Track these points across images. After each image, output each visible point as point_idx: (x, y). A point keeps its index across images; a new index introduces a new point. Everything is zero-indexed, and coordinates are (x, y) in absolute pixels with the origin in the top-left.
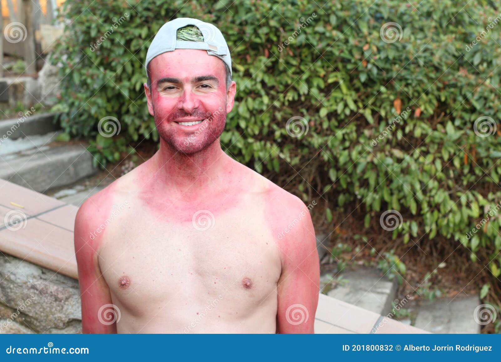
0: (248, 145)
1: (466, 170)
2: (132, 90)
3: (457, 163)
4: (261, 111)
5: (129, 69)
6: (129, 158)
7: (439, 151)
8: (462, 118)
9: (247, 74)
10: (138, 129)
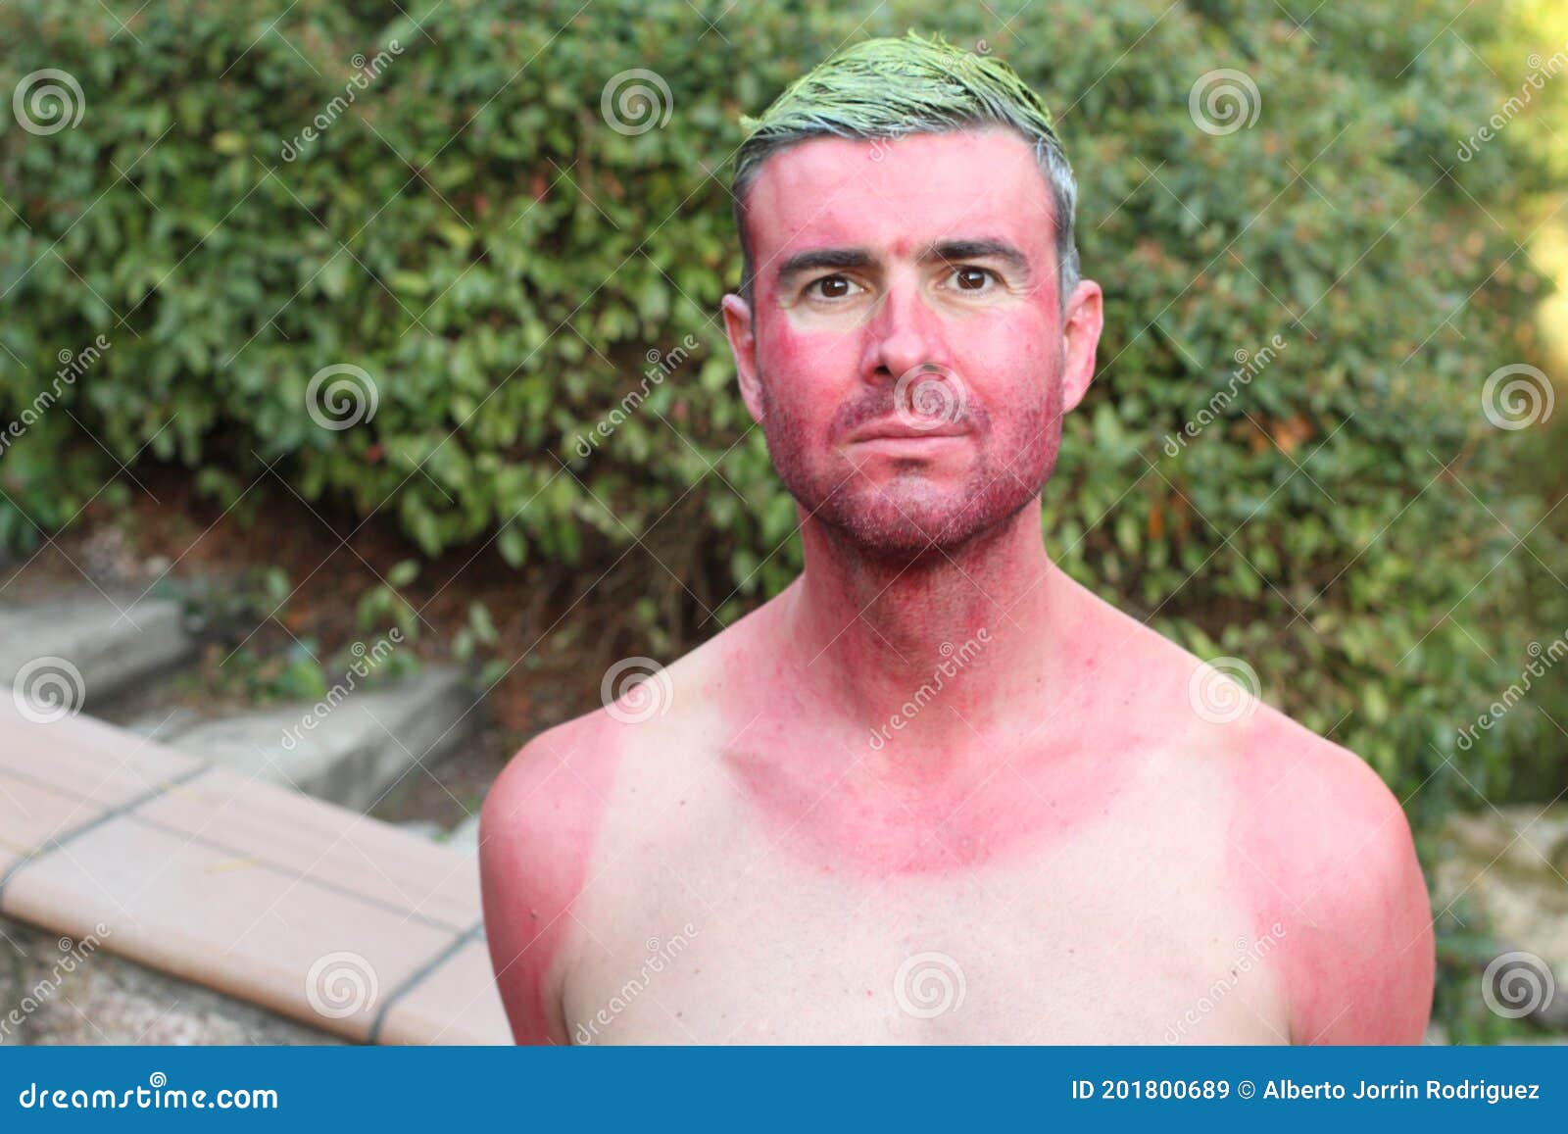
0: (480, 479)
1: (1158, 557)
2: (119, 303)
3: (1128, 535)
4: (521, 373)
5: (109, 237)
6: (109, 516)
7: (1073, 496)
8: (1144, 395)
9: (478, 255)
10: (135, 426)
